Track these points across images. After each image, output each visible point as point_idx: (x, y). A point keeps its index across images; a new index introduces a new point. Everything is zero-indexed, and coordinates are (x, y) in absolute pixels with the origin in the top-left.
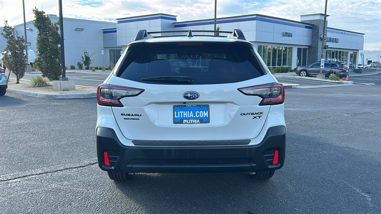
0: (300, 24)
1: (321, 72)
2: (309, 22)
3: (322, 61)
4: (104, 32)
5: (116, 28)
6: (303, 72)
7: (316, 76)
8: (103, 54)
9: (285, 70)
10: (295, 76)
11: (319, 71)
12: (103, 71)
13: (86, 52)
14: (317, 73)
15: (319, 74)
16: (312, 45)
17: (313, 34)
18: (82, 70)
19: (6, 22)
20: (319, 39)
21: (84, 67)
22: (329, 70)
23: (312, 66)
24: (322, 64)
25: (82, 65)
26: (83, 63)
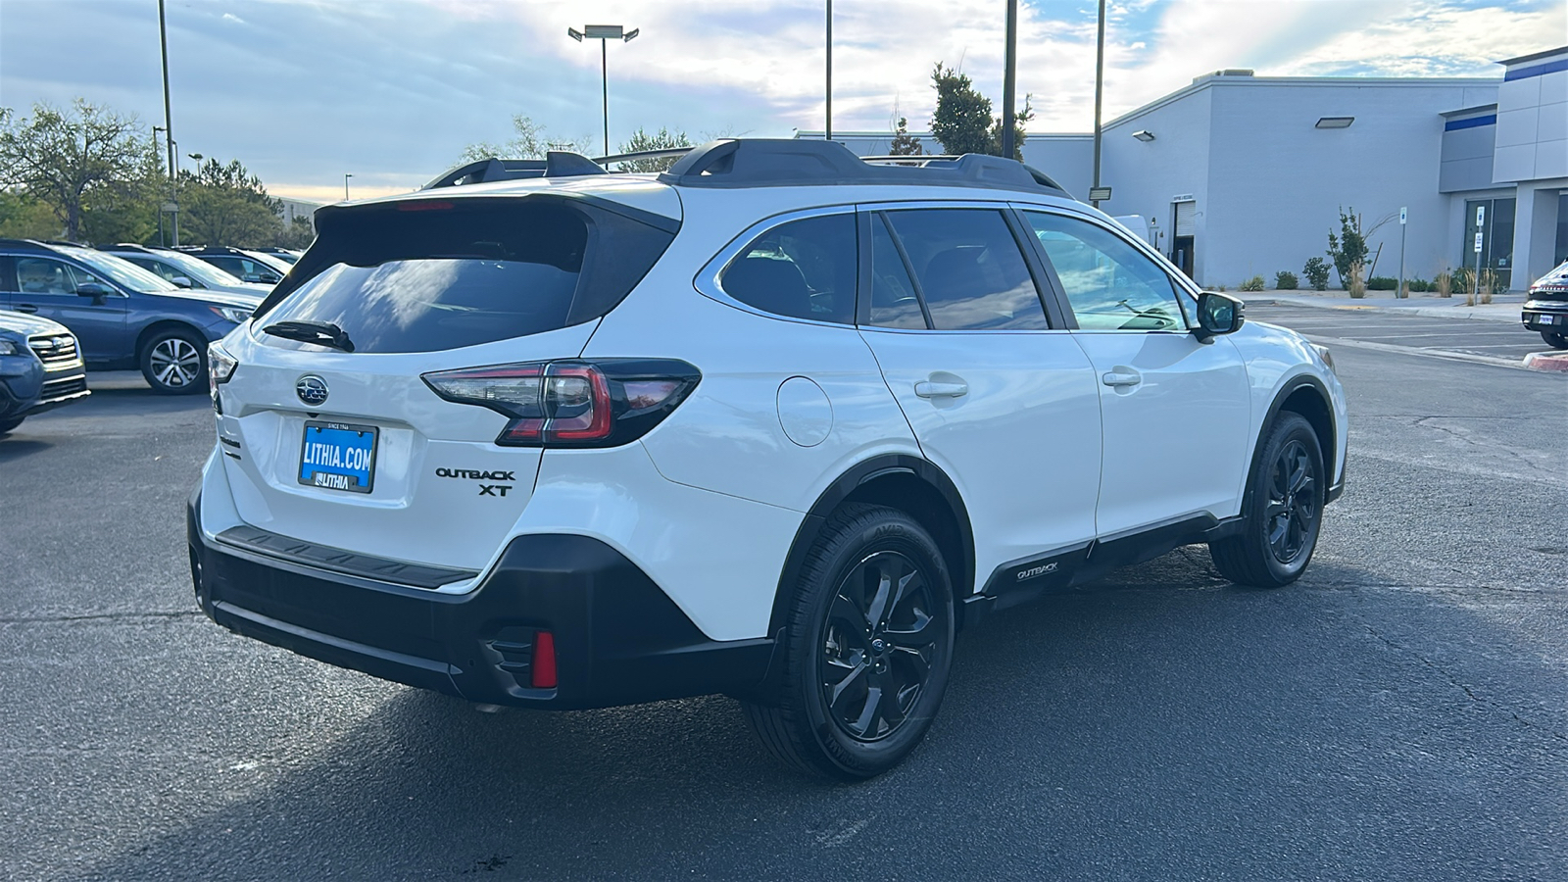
4: (1449, 127)
5: (1495, 106)
8: (1403, 222)
12: (1399, 299)
13: (1348, 216)
18: (1321, 292)
19: (903, 123)
21: (1334, 276)
25: (1326, 269)
26: (1333, 262)
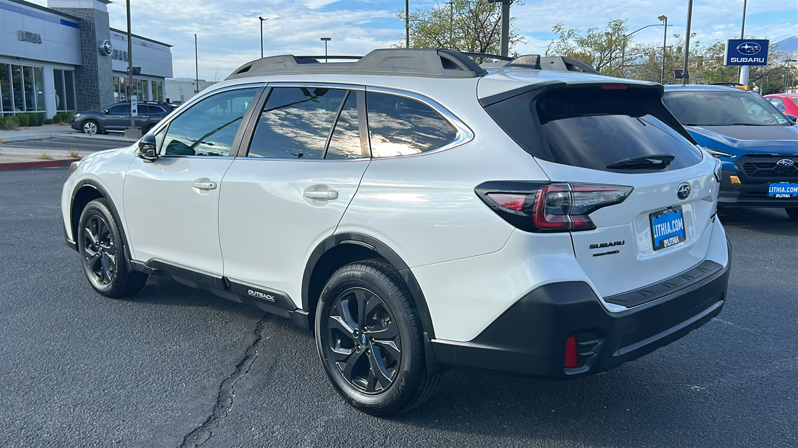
0: (46, 13)
1: (133, 123)
2: (70, 13)
3: (134, 100)
6: (90, 125)
7: (124, 133)
9: (37, 120)
10: (71, 134)
11: (129, 122)
14: (126, 127)
15: (128, 127)
16: (83, 64)
17: (83, 40)
20: (98, 52)
22: (146, 120)
23: (108, 112)
24: (134, 107)
